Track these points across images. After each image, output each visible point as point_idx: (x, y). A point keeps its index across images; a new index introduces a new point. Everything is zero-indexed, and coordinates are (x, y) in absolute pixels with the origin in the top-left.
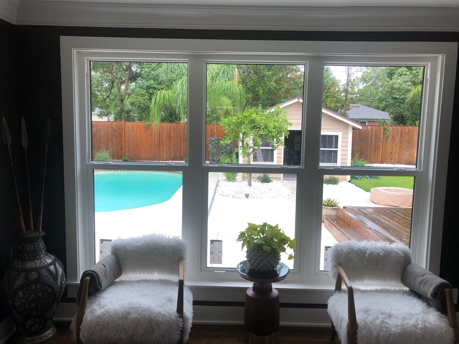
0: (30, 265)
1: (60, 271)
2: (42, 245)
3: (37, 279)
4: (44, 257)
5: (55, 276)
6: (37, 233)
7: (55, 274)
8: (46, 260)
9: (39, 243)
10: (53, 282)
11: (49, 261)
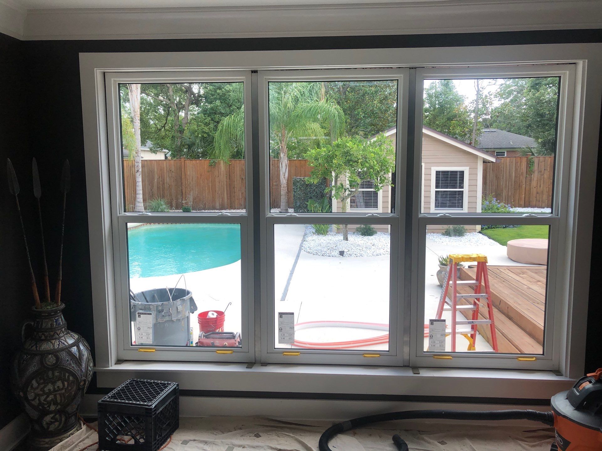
0: (46, 346)
1: (86, 353)
2: (61, 320)
3: (55, 364)
4: (64, 336)
5: (78, 360)
6: (55, 305)
7: (78, 357)
8: (67, 340)
9: (58, 319)
10: (76, 368)
11: (71, 341)
